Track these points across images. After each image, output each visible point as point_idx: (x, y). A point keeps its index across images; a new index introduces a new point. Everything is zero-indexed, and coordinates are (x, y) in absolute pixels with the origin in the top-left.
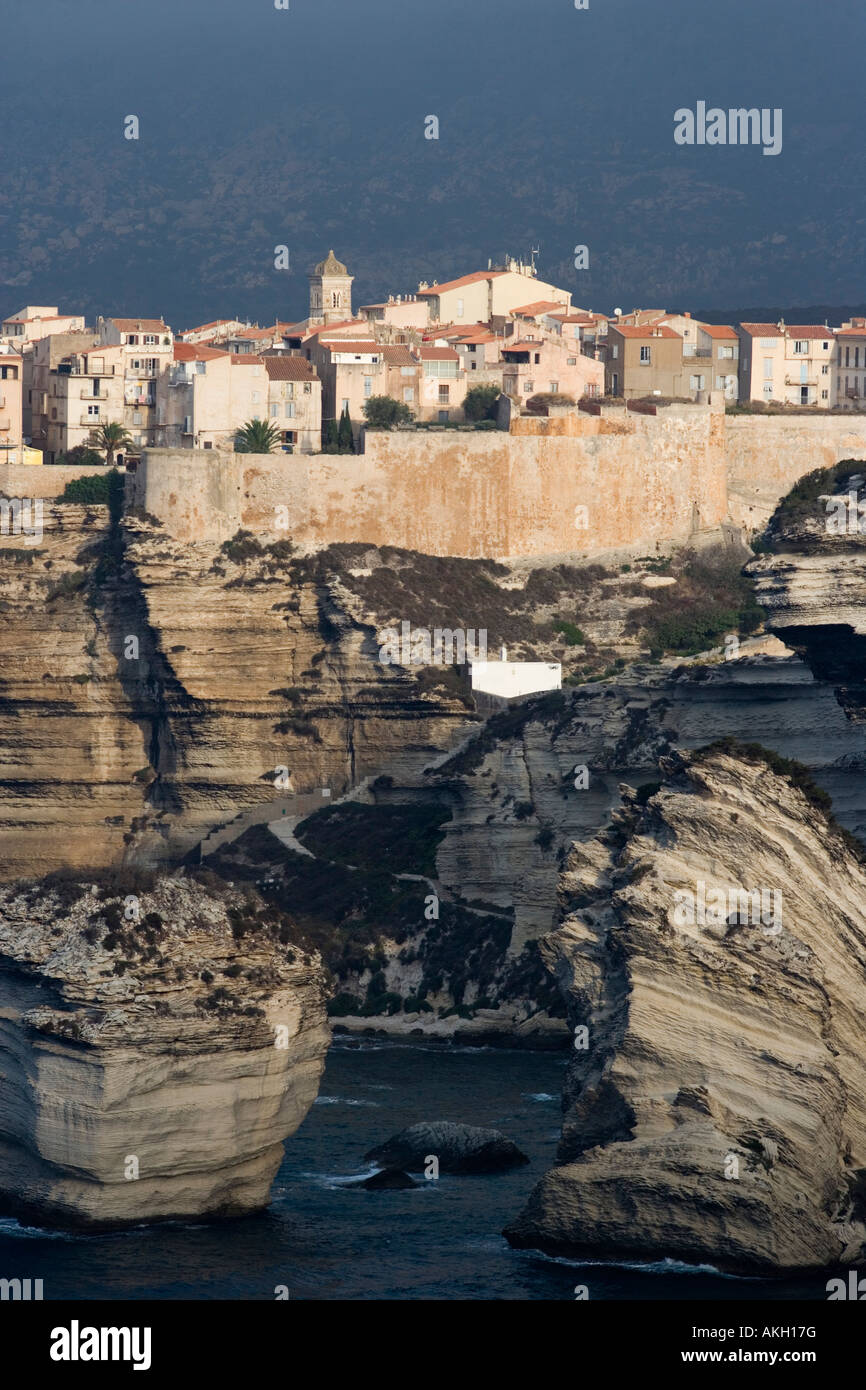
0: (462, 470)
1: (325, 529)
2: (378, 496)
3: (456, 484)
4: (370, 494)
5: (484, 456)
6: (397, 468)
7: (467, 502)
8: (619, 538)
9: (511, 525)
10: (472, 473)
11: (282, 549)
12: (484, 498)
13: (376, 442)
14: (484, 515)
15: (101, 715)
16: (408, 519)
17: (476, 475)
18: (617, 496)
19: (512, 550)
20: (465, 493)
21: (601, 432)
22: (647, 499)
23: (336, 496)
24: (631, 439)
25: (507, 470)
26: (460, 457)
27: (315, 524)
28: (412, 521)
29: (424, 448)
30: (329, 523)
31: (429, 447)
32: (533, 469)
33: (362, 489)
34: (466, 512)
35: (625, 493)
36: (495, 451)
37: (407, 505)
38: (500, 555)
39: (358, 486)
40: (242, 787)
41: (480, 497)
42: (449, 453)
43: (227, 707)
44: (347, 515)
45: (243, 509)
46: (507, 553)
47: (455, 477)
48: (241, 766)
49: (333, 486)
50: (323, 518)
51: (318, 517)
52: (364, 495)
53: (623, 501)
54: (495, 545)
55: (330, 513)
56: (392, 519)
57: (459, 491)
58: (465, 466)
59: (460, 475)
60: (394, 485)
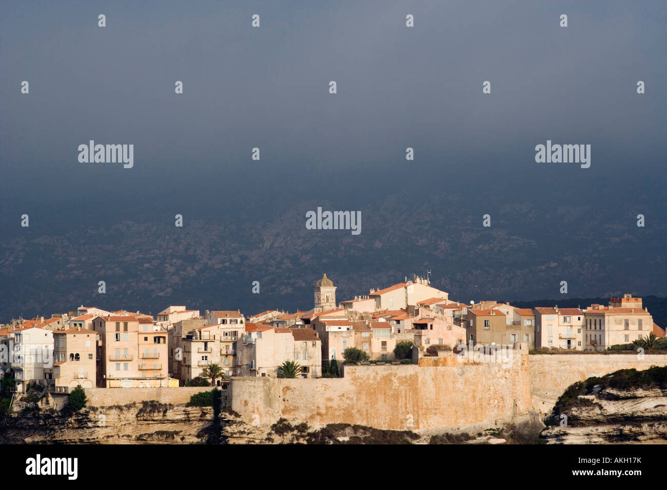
0: (394, 385)
1: (324, 417)
2: (352, 399)
3: (392, 392)
4: (347, 398)
5: (405, 377)
6: (361, 384)
7: (397, 401)
8: (476, 419)
9: (420, 413)
10: (399, 386)
11: (303, 427)
12: (406, 399)
13: (350, 371)
14: (406, 408)
16: (367, 410)
17: (402, 387)
18: (474, 397)
19: (421, 426)
20: (396, 397)
21: (465, 364)
22: (490, 399)
23: (330, 399)
24: (480, 368)
25: (417, 385)
26: (393, 378)
27: (319, 414)
28: (370, 410)
29: (375, 374)
30: (326, 414)
31: (377, 373)
32: (430, 384)
33: (343, 395)
34: (397, 406)
35: (478, 396)
36: (411, 375)
37: (366, 403)
38: (415, 428)
39: (341, 394)
41: (404, 399)
42: (387, 376)
44: (336, 410)
45: (282, 407)
46: (418, 428)
47: (391, 389)
49: (328, 395)
50: (323, 411)
51: (321, 411)
52: (344, 398)
53: (477, 400)
54: (412, 423)
55: (327, 408)
56: (359, 411)
57: (393, 395)
58: (396, 383)
59: (393, 387)
60: (360, 393)
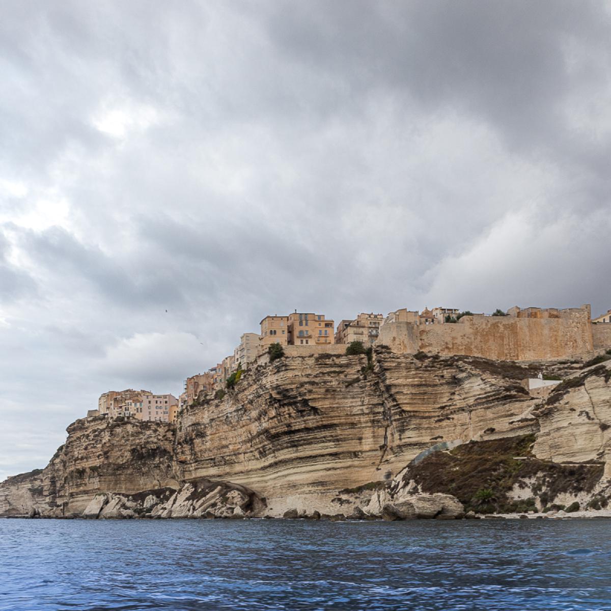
0: (501, 329)
1: (451, 350)
2: (470, 338)
3: (499, 335)
4: (467, 338)
5: (508, 325)
6: (477, 328)
7: (503, 340)
8: (558, 354)
9: (519, 349)
10: (504, 331)
11: (436, 357)
12: (509, 339)
13: (469, 319)
14: (509, 346)
15: (366, 427)
16: (482, 346)
17: (506, 331)
18: (556, 340)
19: (520, 358)
20: (502, 338)
21: (550, 317)
22: (567, 341)
23: (453, 338)
24: (560, 320)
25: (517, 330)
26: (499, 325)
27: (447, 348)
28: (483, 347)
29: (486, 321)
30: (453, 348)
31: (488, 321)
32: (526, 330)
33: (464, 335)
34: (503, 344)
35: (559, 339)
36: (512, 323)
37: (481, 342)
38: (516, 360)
39: (462, 335)
40: (424, 444)
41: (507, 339)
42: (496, 323)
43: (417, 414)
44: (459, 345)
45: (420, 344)
46: (518, 359)
47: (498, 332)
48: (422, 436)
49: (453, 335)
50: (450, 346)
51: (449, 346)
52: (465, 338)
53: (558, 341)
54: (514, 356)
55: (453, 344)
56: (476, 347)
57: (500, 337)
58: (502, 328)
59: (500, 331)
60: (476, 334)
